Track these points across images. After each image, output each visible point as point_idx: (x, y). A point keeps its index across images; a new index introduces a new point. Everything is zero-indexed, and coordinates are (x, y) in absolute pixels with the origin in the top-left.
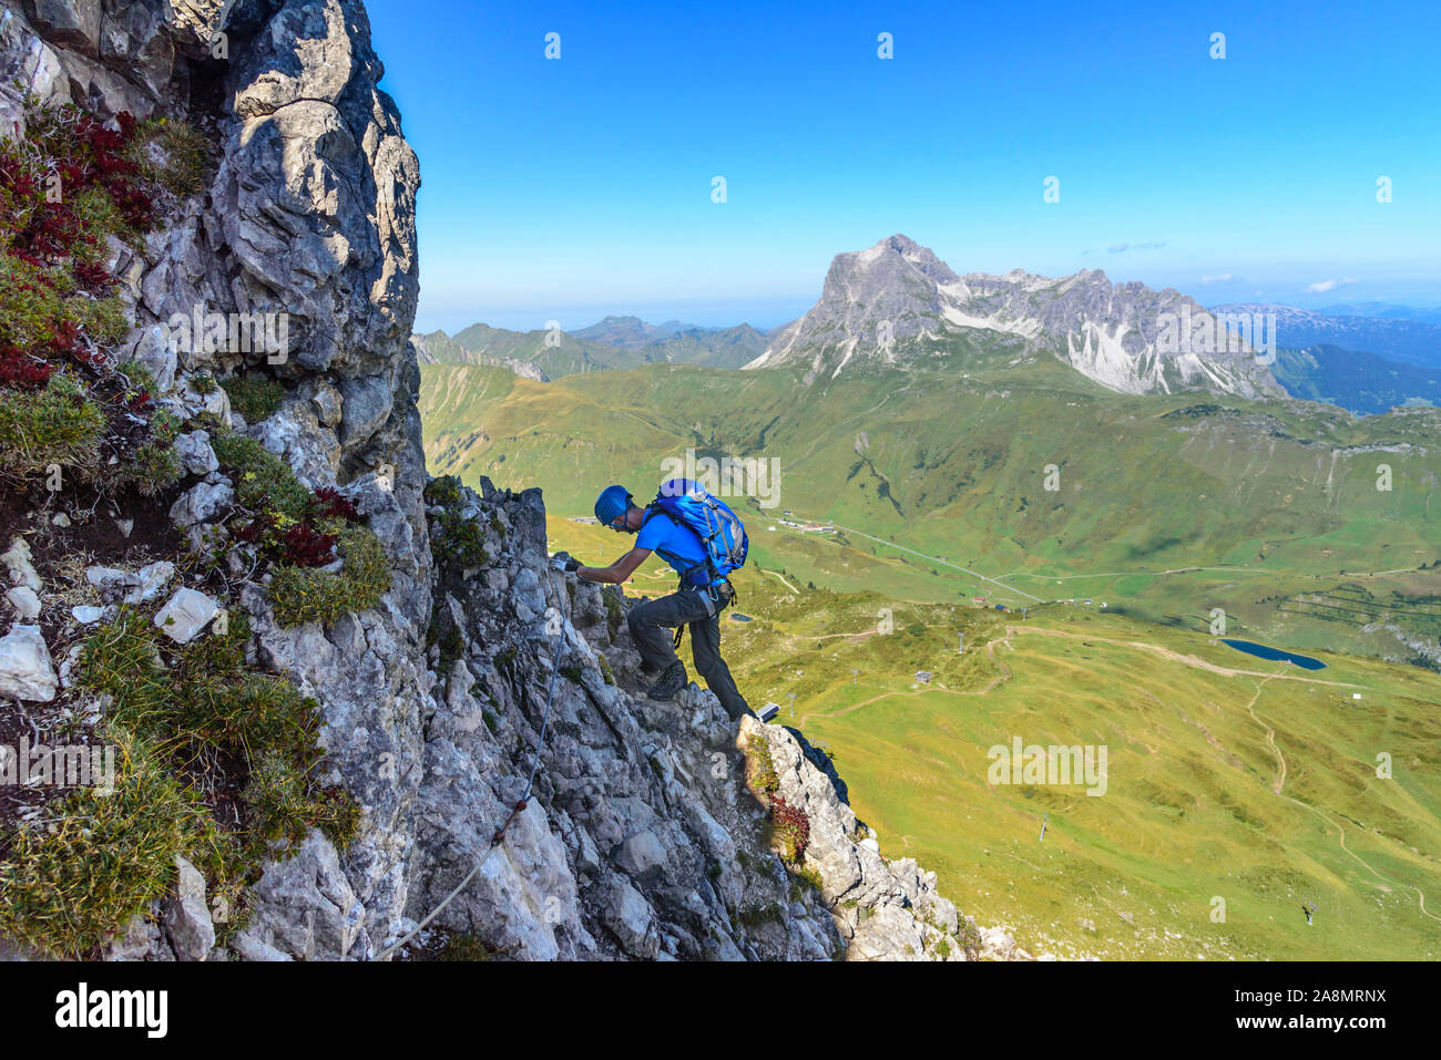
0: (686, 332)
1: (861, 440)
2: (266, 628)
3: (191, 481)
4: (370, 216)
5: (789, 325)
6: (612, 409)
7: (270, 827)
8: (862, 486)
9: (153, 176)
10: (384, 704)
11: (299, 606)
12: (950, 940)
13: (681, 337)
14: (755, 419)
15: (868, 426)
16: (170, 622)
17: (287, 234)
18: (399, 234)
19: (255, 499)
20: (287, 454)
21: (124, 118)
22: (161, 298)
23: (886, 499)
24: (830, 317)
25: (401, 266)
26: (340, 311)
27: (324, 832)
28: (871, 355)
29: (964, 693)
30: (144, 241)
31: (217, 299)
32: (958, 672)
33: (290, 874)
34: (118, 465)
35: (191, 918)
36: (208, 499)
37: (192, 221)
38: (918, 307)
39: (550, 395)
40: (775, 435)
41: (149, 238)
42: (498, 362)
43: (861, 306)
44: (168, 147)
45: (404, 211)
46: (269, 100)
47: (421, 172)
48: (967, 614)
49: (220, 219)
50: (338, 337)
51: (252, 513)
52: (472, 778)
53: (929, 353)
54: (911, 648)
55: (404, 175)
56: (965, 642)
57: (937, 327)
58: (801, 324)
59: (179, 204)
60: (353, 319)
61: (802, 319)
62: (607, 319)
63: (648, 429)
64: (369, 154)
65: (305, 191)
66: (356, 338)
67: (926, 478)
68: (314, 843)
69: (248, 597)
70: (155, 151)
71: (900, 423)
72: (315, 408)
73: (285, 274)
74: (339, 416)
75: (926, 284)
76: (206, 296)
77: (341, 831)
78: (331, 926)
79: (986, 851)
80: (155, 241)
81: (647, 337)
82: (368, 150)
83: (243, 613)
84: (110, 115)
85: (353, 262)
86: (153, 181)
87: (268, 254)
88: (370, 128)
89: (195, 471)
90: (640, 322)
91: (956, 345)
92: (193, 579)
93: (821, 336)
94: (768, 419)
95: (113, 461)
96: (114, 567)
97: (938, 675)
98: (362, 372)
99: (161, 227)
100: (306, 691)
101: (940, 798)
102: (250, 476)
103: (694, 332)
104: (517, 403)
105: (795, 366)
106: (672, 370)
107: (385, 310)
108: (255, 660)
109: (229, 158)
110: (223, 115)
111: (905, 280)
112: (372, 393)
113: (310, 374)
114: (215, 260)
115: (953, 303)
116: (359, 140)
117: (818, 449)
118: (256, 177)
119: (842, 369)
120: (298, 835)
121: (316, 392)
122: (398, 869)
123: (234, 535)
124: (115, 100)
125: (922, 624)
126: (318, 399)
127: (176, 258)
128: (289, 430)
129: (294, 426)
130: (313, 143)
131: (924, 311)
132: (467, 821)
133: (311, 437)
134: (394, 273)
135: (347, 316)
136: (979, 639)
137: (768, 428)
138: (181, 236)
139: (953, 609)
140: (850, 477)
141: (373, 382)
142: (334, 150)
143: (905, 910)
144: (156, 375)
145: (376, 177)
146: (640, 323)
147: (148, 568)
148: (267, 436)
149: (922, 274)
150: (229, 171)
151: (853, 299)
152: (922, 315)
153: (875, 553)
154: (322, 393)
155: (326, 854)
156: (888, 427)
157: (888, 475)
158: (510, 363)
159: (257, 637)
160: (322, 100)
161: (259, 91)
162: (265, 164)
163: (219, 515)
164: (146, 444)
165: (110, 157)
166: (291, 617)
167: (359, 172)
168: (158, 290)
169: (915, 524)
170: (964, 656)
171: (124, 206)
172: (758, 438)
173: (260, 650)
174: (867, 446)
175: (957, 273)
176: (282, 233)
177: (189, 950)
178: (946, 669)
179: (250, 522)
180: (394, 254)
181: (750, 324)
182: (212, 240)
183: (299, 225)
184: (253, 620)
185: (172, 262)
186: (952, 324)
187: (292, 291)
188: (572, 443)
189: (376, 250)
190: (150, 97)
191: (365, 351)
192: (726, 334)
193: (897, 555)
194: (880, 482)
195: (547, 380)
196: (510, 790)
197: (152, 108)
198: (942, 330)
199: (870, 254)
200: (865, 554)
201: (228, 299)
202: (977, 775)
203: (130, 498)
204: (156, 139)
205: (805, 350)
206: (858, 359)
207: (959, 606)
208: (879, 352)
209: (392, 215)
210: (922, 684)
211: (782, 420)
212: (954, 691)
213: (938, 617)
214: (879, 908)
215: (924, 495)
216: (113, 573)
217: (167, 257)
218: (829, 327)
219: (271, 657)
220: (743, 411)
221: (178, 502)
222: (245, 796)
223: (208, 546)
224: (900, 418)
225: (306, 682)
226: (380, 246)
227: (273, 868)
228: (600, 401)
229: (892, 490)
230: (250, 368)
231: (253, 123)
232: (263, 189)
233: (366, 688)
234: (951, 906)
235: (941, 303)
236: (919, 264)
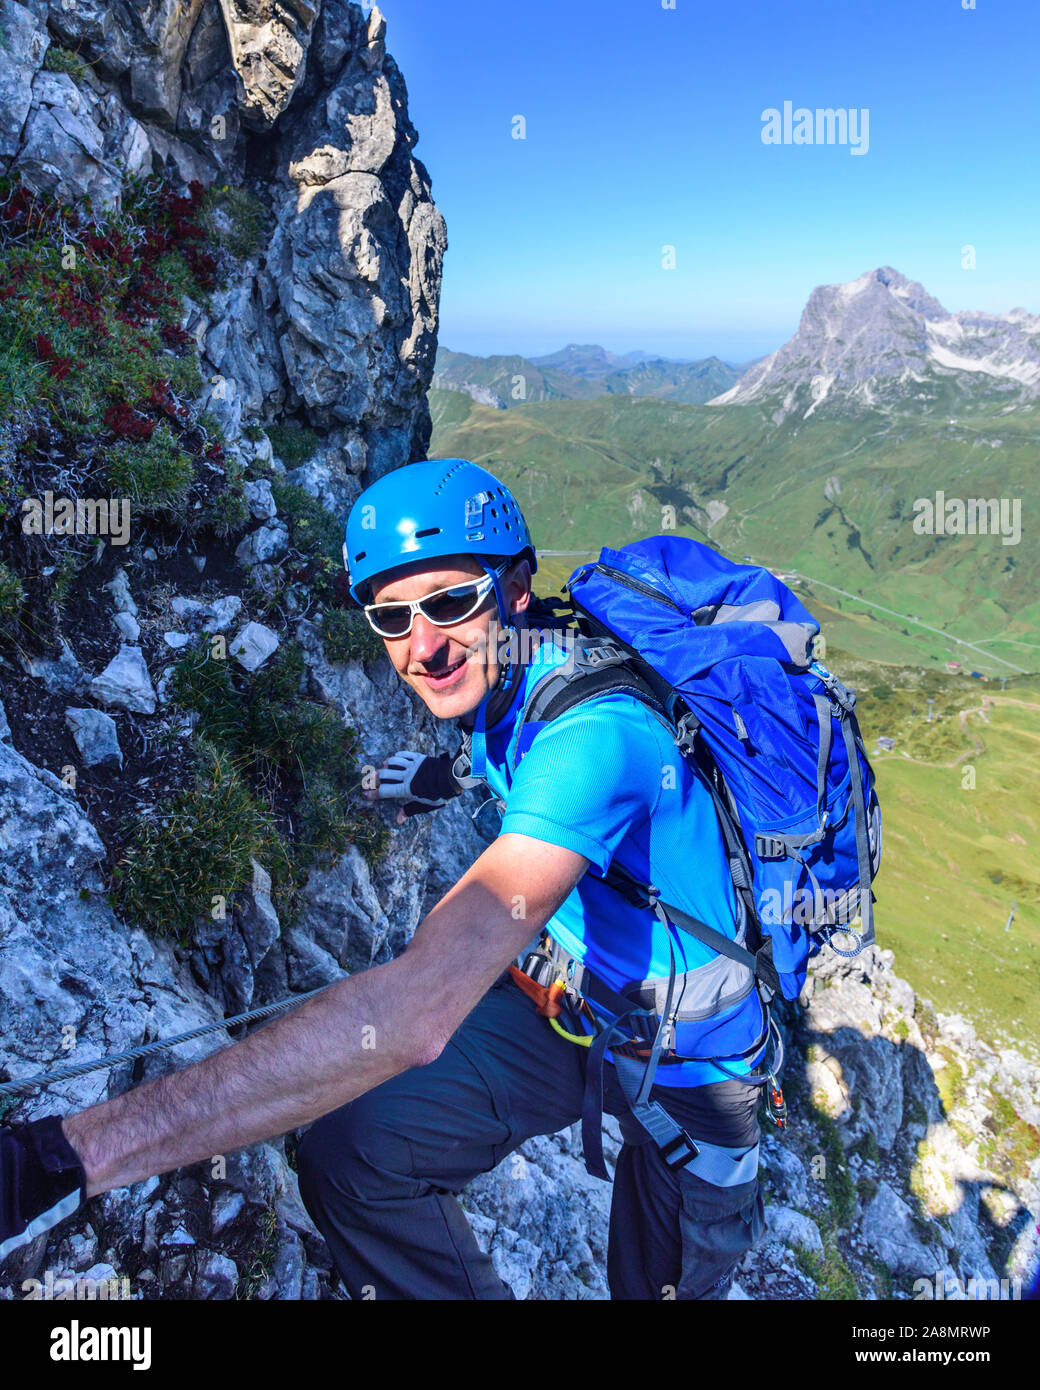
0: (651, 363)
1: (832, 485)
2: (317, 662)
3: (255, 524)
4: (403, 280)
5: (761, 360)
6: (570, 440)
7: (316, 839)
8: (831, 535)
9: (218, 241)
10: (411, 739)
11: (346, 644)
12: (910, 1021)
13: (644, 367)
14: (719, 457)
15: (842, 470)
16: (242, 651)
17: (333, 297)
18: (428, 295)
19: (307, 543)
20: (321, 498)
21: (195, 187)
22: (222, 352)
23: (857, 550)
24: (805, 353)
25: (428, 326)
26: (373, 367)
27: (359, 849)
28: (848, 395)
29: (930, 764)
30: (211, 301)
31: (266, 354)
32: (925, 740)
33: (331, 883)
34: (201, 510)
35: (261, 911)
36: (268, 542)
37: (249, 281)
38: (903, 346)
39: (507, 422)
40: (739, 475)
41: (214, 297)
42: (456, 387)
43: (840, 342)
44: (231, 213)
45: (433, 275)
46: (323, 173)
47: (449, 236)
48: (939, 679)
49: (273, 281)
50: (371, 391)
51: (305, 557)
52: (456, 810)
53: (912, 396)
54: (874, 712)
55: (434, 240)
56: (934, 710)
57: (923, 368)
58: (773, 359)
59: (239, 266)
60: (384, 375)
61: (776, 354)
62: (570, 346)
63: (604, 462)
64: (405, 221)
65: (353, 259)
66: (384, 392)
67: (900, 531)
68: (350, 858)
69: (302, 634)
70: (220, 217)
71: (876, 470)
72: (344, 456)
73: (330, 334)
74: (365, 465)
75: (914, 322)
76: (257, 350)
77: (372, 850)
78: (364, 933)
79: (944, 936)
80: (219, 299)
81: (610, 366)
82: (405, 219)
83: (298, 648)
84: (183, 183)
85: (387, 321)
86: (218, 245)
87: (316, 315)
88: (407, 194)
89: (258, 516)
90: (602, 350)
91: (944, 389)
92: (256, 614)
93: (794, 373)
94: (732, 458)
95: (198, 506)
96: (192, 599)
97: (902, 743)
98: (386, 423)
99: (224, 287)
100: (349, 722)
101: (897, 875)
102: (303, 523)
103: (659, 364)
104: (473, 429)
105: (765, 404)
106: (634, 402)
107: (411, 367)
108: (306, 690)
109: (283, 224)
110: (273, 181)
111: (890, 316)
112: (393, 443)
113: (341, 424)
114: (265, 317)
115: (943, 342)
116: (396, 206)
117: (784, 493)
118: (310, 245)
119: (816, 409)
120: (341, 849)
121: (346, 441)
122: (414, 889)
123: (290, 576)
124: (187, 171)
125: (887, 687)
126: (348, 447)
127: (235, 317)
128: (321, 476)
129: (326, 472)
130: (361, 214)
131: (910, 349)
132: (450, 851)
133: (339, 482)
134: (422, 333)
135: (378, 373)
136: (951, 708)
137: (731, 467)
138: (239, 296)
139: (923, 673)
140: (818, 524)
141: (394, 433)
142: (376, 218)
143: (864, 986)
144: (224, 426)
145: (411, 243)
146: (602, 352)
147: (221, 601)
148: (304, 481)
149: (910, 310)
150: (284, 236)
151: (831, 334)
152: (907, 354)
153: (840, 606)
154: (351, 443)
155: (360, 867)
156: (862, 473)
157: (860, 524)
158: (467, 387)
159: (309, 669)
160: (368, 172)
161: (312, 164)
162: (318, 233)
163: (277, 557)
164: (225, 492)
165: (184, 223)
166: (339, 656)
167: (395, 238)
168: (219, 347)
169: (886, 578)
170: (932, 725)
171: (195, 269)
172: (720, 477)
173: (311, 680)
174: (838, 492)
175: (949, 310)
176: (328, 296)
177: (258, 939)
178: (912, 737)
179: (305, 565)
180: (422, 314)
181: (718, 356)
182: (264, 300)
183: (343, 289)
184: (306, 655)
185: (232, 320)
186: (940, 365)
187: (334, 350)
188: (526, 473)
189: (407, 311)
190: (215, 166)
191: (391, 405)
192: (692, 367)
193: (864, 610)
194: (850, 532)
195: (505, 407)
196: (489, 826)
197: (215, 175)
198: (928, 371)
199: (853, 287)
200: (829, 608)
201: (275, 353)
202: (939, 852)
203: (207, 538)
204: (222, 206)
205: (777, 387)
206: (833, 398)
207: (932, 670)
208: (857, 392)
209: (423, 278)
210: (883, 752)
211: (748, 460)
212: (920, 761)
213: (906, 681)
214: (837, 981)
215: (898, 549)
216: (194, 604)
217: (228, 316)
218: (804, 364)
219: (320, 688)
220: (707, 448)
221: (243, 544)
222: (299, 810)
223: (268, 585)
224: (877, 464)
225: (347, 714)
226: (411, 307)
227: (316, 876)
228: (557, 431)
229: (863, 542)
230: (287, 416)
231: (308, 193)
232: (314, 255)
233: (395, 723)
234: (908, 988)
235: (929, 342)
236: (907, 299)
